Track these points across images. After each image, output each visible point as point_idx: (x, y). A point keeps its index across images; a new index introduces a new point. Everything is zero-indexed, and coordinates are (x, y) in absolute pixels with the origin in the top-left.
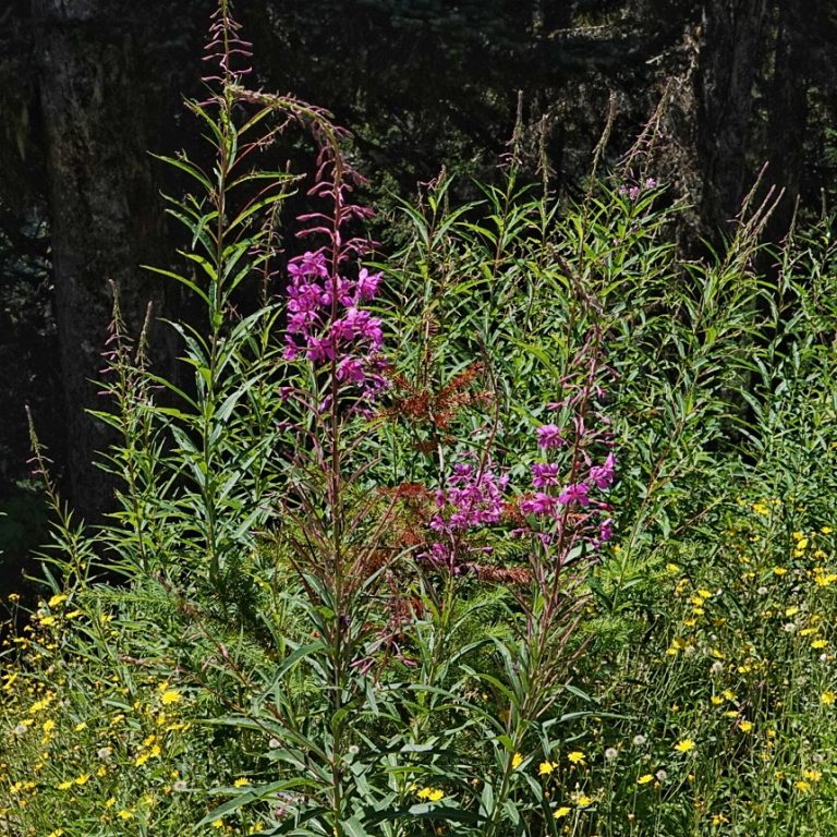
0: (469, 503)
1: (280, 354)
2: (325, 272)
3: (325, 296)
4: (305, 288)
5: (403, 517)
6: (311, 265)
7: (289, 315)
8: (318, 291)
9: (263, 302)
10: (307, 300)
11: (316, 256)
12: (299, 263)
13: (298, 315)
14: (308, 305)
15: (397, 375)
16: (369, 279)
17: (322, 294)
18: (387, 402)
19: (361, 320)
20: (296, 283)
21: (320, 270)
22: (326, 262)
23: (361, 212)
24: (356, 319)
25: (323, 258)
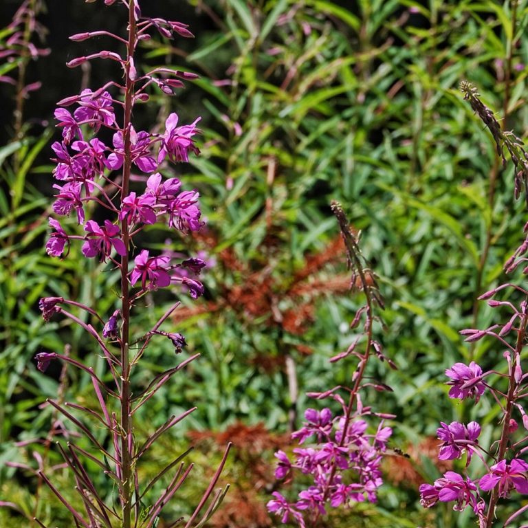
0: (329, 471)
1: (40, 211)
2: (111, 120)
3: (112, 156)
4: (80, 145)
5: (230, 475)
6: (91, 110)
7: (55, 186)
8: (101, 150)
9: (15, 132)
10: (82, 163)
11: (99, 96)
12: (72, 107)
13: (67, 187)
14: (84, 171)
15: (221, 248)
16: (180, 131)
17: (107, 153)
18: (206, 294)
19: (167, 193)
20: (67, 137)
21: (104, 117)
22: (113, 104)
23: (169, 28)
24: (159, 190)
25: (111, 98)
